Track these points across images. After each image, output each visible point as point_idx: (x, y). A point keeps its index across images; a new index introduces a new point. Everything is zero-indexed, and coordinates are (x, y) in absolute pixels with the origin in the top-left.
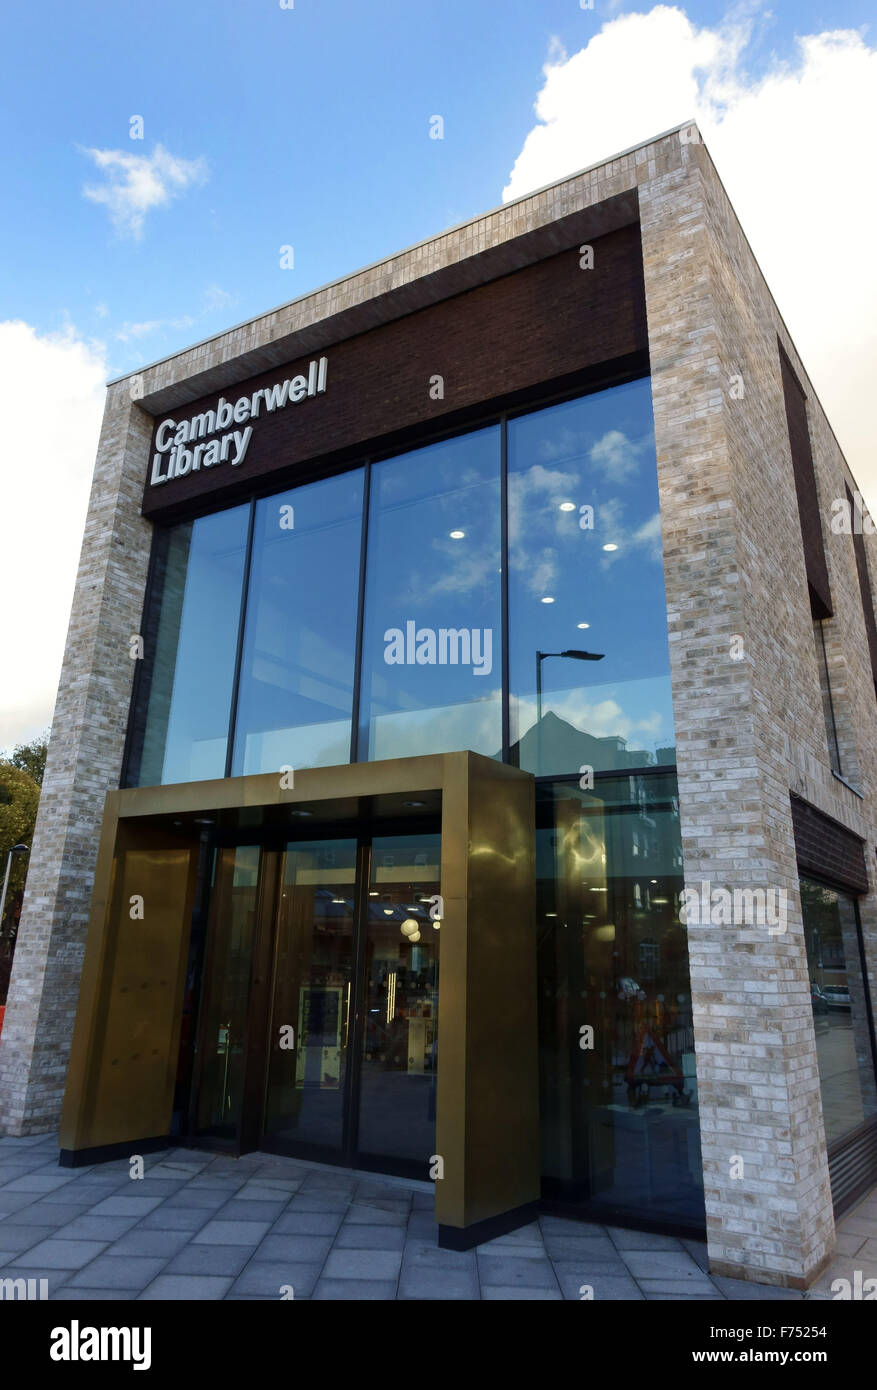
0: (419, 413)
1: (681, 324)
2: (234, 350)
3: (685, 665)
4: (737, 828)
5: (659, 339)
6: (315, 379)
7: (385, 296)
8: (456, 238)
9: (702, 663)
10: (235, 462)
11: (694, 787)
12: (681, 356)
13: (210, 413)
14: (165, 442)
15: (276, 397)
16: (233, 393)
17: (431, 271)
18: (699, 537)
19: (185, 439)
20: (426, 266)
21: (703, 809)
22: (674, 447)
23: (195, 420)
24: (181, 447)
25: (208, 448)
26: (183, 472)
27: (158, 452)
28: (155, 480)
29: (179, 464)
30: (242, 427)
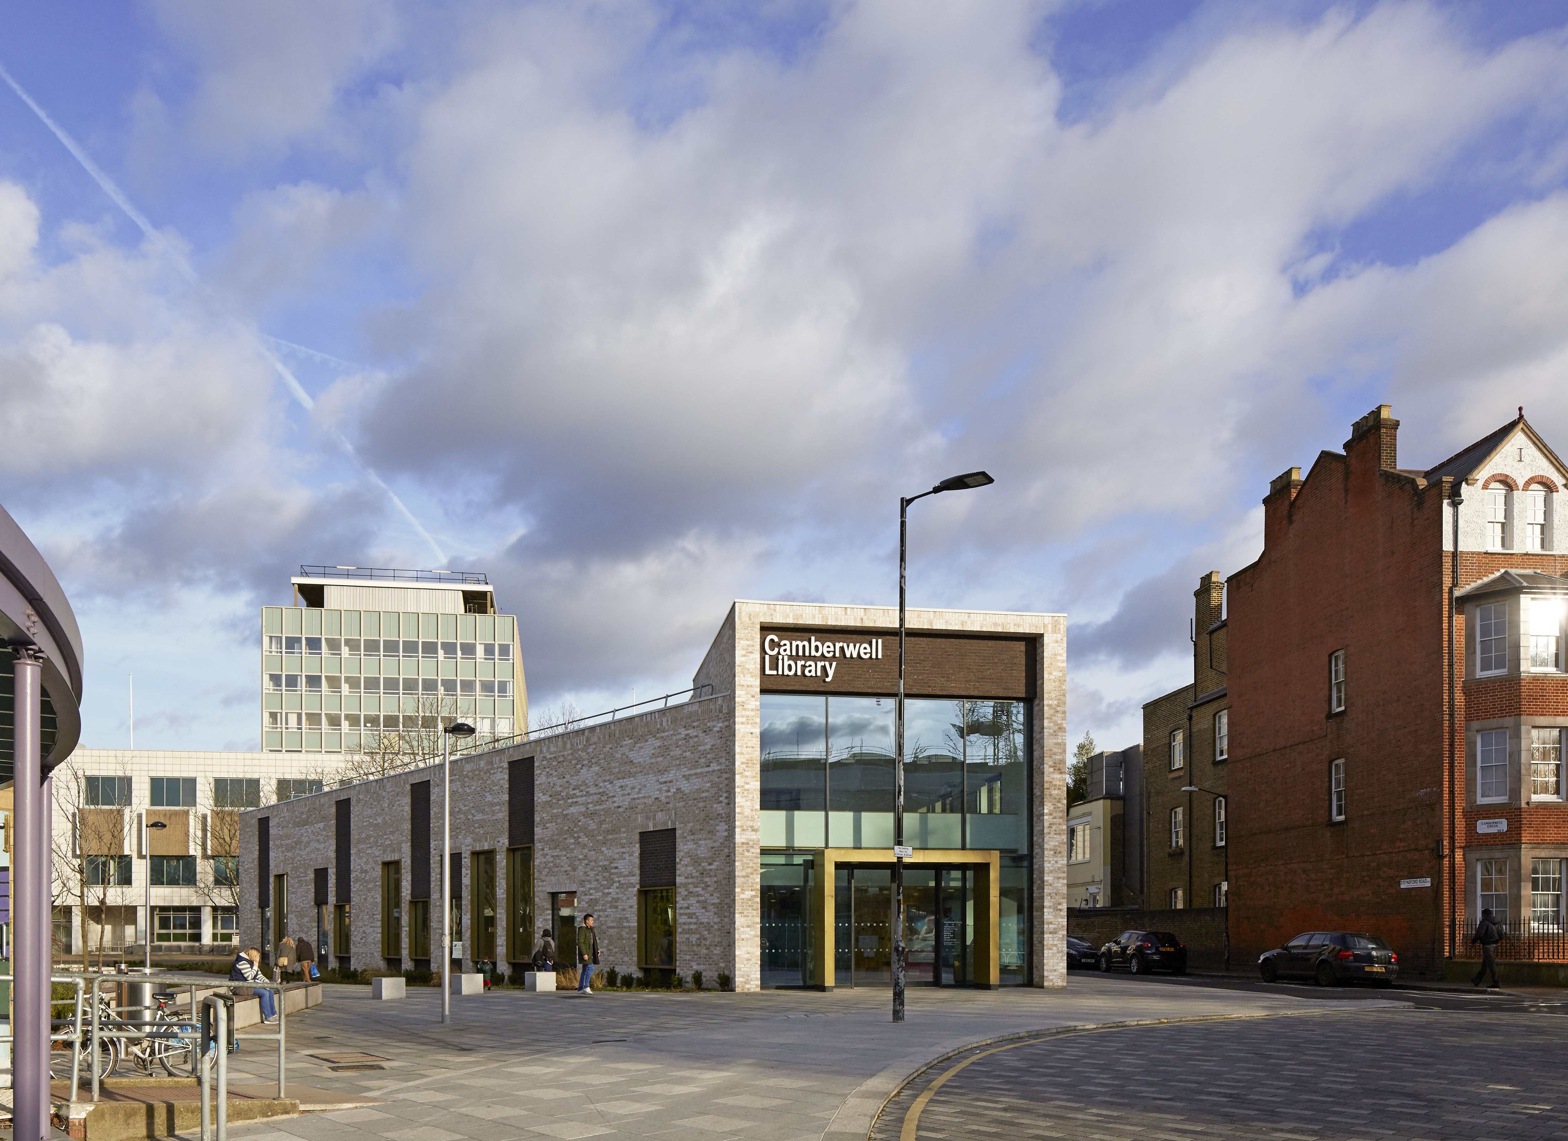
1: (1055, 702)
3: (1049, 827)
4: (1060, 878)
5: (1048, 705)
6: (877, 649)
9: (1054, 827)
10: (828, 680)
11: (1049, 865)
12: (1055, 716)
13: (807, 643)
14: (772, 649)
15: (851, 651)
16: (821, 639)
18: (1056, 785)
19: (788, 652)
20: (949, 624)
21: (1051, 872)
22: (1050, 750)
23: (794, 643)
24: (786, 658)
25: (807, 664)
26: (791, 673)
27: (768, 654)
28: (768, 672)
29: (786, 667)
30: (830, 660)
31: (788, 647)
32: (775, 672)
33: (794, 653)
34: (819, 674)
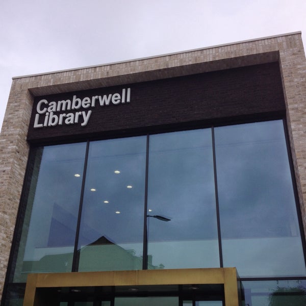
0: (177, 119)
2: (87, 77)
6: (126, 96)
7: (165, 69)
8: (199, 53)
10: (82, 124)
13: (69, 101)
14: (41, 109)
15: (104, 100)
16: (82, 94)
17: (187, 64)
19: (54, 110)
20: (185, 61)
23: (59, 103)
24: (52, 113)
25: (67, 116)
26: (54, 124)
27: (38, 113)
28: (36, 125)
29: (51, 120)
30: (86, 110)
31: (55, 106)
32: (41, 125)
33: (58, 109)
34: (76, 121)
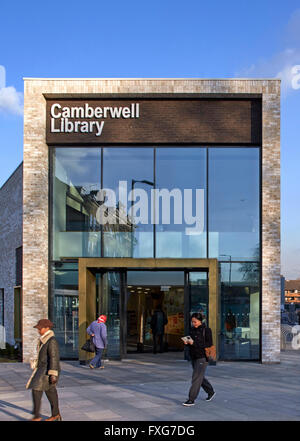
6: (135, 111)
7: (170, 94)
10: (98, 135)
13: (81, 108)
14: (56, 114)
15: (116, 112)
16: (93, 103)
17: (190, 92)
19: (69, 116)
20: (188, 89)
24: (67, 119)
25: (82, 124)
26: (70, 131)
27: (53, 117)
28: (53, 130)
29: (67, 127)
30: (100, 120)
31: (68, 112)
32: (58, 131)
33: (73, 116)
34: (91, 130)
